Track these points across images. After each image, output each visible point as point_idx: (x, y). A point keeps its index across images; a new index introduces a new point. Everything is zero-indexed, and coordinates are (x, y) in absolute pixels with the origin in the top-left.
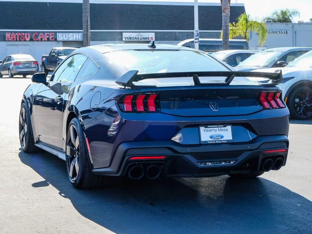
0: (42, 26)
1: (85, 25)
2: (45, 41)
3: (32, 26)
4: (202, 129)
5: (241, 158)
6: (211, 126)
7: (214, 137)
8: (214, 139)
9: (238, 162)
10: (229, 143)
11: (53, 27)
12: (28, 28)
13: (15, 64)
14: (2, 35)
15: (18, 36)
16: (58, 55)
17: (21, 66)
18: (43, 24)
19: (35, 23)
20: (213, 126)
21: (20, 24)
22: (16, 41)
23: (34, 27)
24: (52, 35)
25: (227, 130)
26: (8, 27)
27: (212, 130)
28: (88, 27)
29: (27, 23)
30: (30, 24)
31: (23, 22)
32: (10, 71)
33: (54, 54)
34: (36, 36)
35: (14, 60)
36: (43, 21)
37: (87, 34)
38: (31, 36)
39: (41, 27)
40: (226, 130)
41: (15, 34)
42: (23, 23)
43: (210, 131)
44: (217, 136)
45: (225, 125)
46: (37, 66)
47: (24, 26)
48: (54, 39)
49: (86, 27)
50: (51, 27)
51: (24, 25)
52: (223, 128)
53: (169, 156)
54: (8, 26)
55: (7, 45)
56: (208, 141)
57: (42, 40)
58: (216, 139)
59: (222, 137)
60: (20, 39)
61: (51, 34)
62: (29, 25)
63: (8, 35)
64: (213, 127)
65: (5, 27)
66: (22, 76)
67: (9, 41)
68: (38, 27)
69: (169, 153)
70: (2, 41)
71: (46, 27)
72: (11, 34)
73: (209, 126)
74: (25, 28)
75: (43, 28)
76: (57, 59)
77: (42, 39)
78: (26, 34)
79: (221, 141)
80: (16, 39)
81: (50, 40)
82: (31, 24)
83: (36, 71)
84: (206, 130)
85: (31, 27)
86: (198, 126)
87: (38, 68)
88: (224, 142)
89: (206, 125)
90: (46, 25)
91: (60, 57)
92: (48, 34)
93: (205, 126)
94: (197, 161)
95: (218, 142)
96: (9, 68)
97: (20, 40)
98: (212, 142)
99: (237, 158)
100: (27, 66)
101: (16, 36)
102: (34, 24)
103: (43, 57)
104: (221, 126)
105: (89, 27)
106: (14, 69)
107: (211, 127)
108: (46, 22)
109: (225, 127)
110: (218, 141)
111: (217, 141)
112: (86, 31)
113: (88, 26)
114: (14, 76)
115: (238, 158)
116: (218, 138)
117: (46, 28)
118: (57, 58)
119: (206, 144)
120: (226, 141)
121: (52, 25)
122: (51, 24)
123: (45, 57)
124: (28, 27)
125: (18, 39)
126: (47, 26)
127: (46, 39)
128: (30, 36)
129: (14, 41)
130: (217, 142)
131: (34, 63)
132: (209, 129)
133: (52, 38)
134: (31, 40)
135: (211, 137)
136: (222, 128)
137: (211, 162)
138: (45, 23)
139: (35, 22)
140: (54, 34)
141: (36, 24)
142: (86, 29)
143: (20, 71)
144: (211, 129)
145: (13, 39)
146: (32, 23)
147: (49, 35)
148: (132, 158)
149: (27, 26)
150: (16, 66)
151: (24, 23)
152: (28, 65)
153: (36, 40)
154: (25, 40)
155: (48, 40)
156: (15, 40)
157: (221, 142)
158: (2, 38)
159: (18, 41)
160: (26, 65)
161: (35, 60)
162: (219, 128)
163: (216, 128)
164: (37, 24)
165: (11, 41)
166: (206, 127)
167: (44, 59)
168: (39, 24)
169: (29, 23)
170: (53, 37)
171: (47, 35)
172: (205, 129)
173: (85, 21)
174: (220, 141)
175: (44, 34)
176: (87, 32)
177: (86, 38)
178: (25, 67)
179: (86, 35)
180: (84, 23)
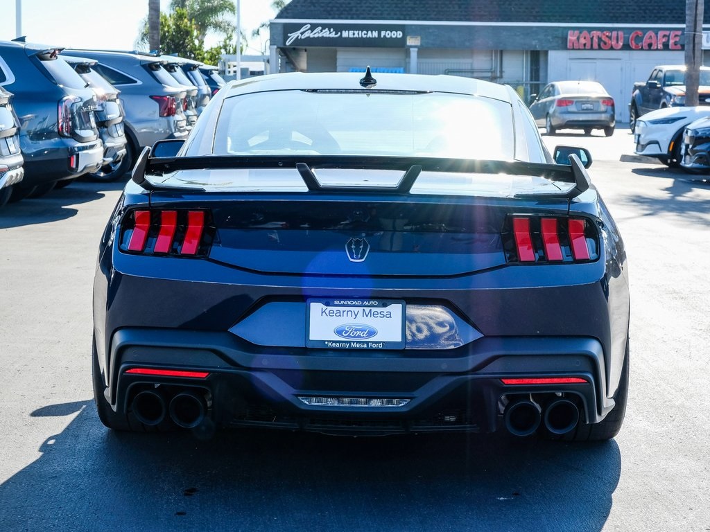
0: (653, 15)
1: (690, 15)
2: (657, 49)
3: (630, 15)
4: (316, 308)
5: (424, 394)
6: (342, 302)
7: (346, 332)
8: (349, 336)
9: (416, 403)
10: (389, 350)
11: (679, 17)
12: (620, 19)
13: (562, 102)
14: (560, 35)
15: (596, 40)
16: (665, 85)
17: (572, 108)
18: (655, 11)
19: (637, 8)
20: (349, 303)
21: (603, 11)
22: (592, 49)
23: (635, 18)
24: (676, 36)
25: (389, 315)
26: (575, 18)
27: (345, 313)
28: (698, 19)
29: (618, 7)
30: (625, 11)
31: (611, 5)
32: (548, 119)
33: (656, 82)
34: (638, 38)
35: (559, 94)
36: (656, 4)
37: (695, 35)
38: (626, 40)
39: (650, 17)
40: (385, 314)
41: (589, 32)
42: (611, 8)
43: (339, 314)
44: (356, 330)
45: (385, 301)
46: (610, 108)
47: (611, 15)
48: (679, 47)
49: (693, 19)
50: (674, 17)
51: (611, 13)
52: (379, 309)
53: (218, 372)
54: (574, 16)
55: (570, 59)
56: (328, 341)
57: (652, 48)
58: (354, 337)
59: (372, 333)
60: (599, 45)
61: (672, 34)
62: (623, 13)
63: (571, 37)
64: (348, 306)
65: (568, 18)
66: (582, 131)
67: (573, 49)
68: (644, 17)
69: (219, 364)
70: (558, 49)
71: (663, 17)
72: (580, 33)
73: (337, 302)
74: (614, 19)
75: (656, 19)
76: (662, 94)
77: (650, 45)
78: (614, 33)
79: (367, 343)
80: (592, 45)
81: (670, 47)
82: (627, 9)
83: (608, 120)
84: (327, 312)
85: (627, 16)
86: (304, 299)
87: (612, 113)
88: (374, 346)
89: (328, 299)
90: (663, 13)
91: (667, 89)
92: (667, 33)
93: (325, 300)
94: (294, 391)
95: (358, 345)
96: (548, 113)
97: (600, 48)
98: (338, 345)
99: (414, 393)
100: (586, 109)
101: (592, 39)
102: (634, 10)
103: (636, 88)
104: (372, 303)
105: (701, 18)
106: (557, 114)
107: (344, 305)
108: (663, 6)
109: (385, 305)
110: (357, 342)
111: (354, 342)
112: (693, 29)
113: (698, 16)
114: (557, 131)
115: (416, 394)
116: (359, 336)
117: (663, 19)
118: (661, 90)
119: (322, 349)
120: (381, 346)
121: (676, 13)
122: (675, 9)
123: (639, 87)
124: (620, 17)
125: (596, 46)
126: (666, 14)
127: (660, 46)
128: (624, 37)
129: (585, 49)
130: (353, 345)
131: (604, 102)
132: (335, 309)
133: (676, 44)
134: (627, 47)
135: (339, 332)
136: (374, 309)
137: (337, 397)
138: (662, 8)
139: (637, 6)
140: (679, 33)
141: (640, 9)
142: (692, 24)
143: (571, 119)
144: (341, 309)
145: (585, 45)
146: (630, 8)
147: (669, 36)
148: (132, 370)
149: (617, 15)
150: (562, 107)
151: (613, 9)
152: (589, 106)
153: (635, 47)
154: (612, 48)
155: (666, 47)
156: (589, 47)
157: (365, 346)
158: (560, 42)
159: (596, 50)
160: (584, 106)
161: (607, 95)
162: (367, 309)
163: (356, 309)
164: (641, 11)
165: (579, 49)
166: (327, 304)
167: (637, 92)
168: (647, 11)
169: (625, 8)
170: (677, 40)
171: (664, 36)
172: (325, 307)
173: (690, 3)
174: (363, 342)
175: (657, 34)
176: (695, 31)
177: (692, 46)
178: (584, 109)
179: (692, 38)
180: (690, 9)
